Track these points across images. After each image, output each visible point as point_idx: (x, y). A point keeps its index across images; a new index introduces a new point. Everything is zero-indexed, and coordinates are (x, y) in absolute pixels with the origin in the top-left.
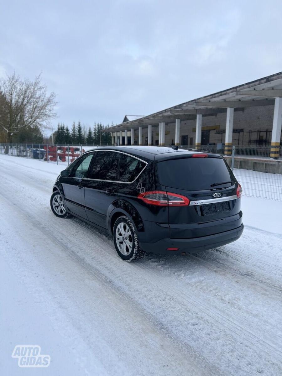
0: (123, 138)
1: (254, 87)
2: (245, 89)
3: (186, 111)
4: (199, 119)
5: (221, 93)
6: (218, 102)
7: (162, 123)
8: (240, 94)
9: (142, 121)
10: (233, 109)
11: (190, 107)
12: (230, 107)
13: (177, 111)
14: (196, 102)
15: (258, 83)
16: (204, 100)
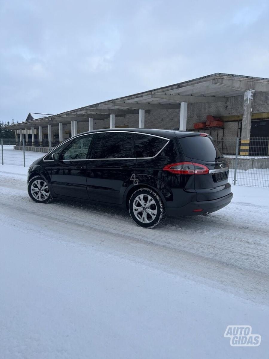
0: (30, 136)
1: (165, 92)
2: (159, 93)
3: (101, 110)
4: (112, 119)
5: (137, 95)
6: (131, 103)
7: (74, 122)
8: (155, 97)
9: (54, 118)
10: (144, 110)
11: (105, 107)
12: (142, 109)
13: (93, 110)
14: (113, 102)
15: (170, 88)
16: (120, 101)
